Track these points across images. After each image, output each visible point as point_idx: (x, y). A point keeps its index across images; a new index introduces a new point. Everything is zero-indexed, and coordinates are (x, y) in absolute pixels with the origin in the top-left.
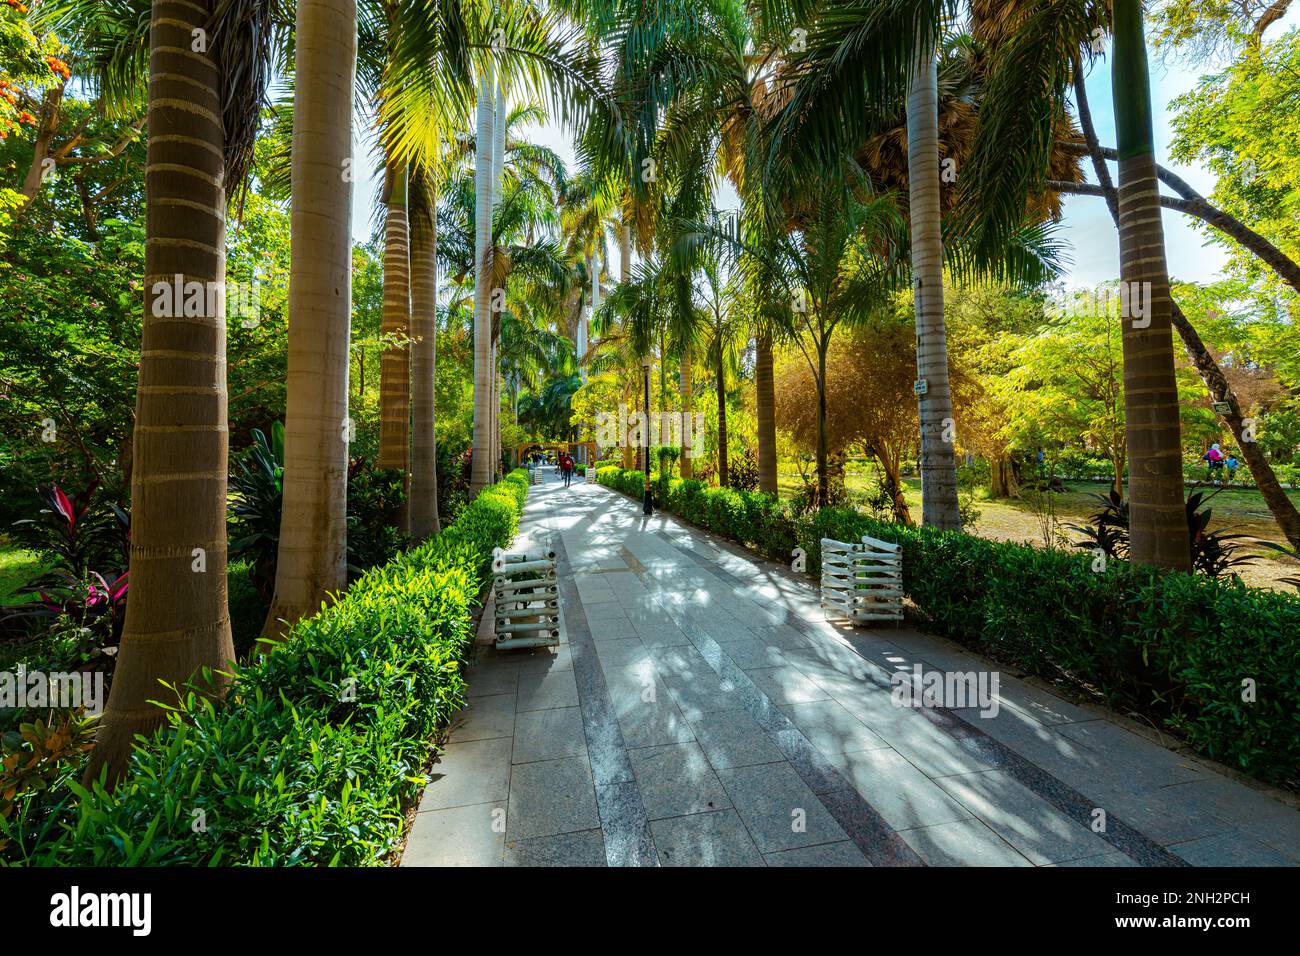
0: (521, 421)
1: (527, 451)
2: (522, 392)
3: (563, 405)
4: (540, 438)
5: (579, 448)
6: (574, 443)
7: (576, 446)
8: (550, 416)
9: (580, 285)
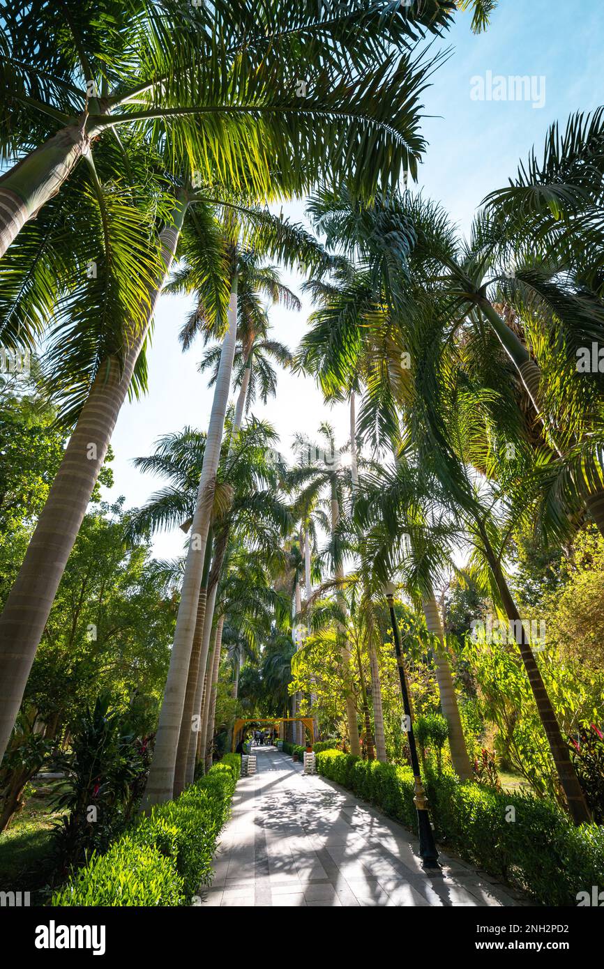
0: (241, 695)
1: (245, 729)
2: (243, 665)
3: (279, 676)
4: (258, 714)
5: (294, 724)
6: (288, 719)
7: (291, 723)
8: (268, 691)
9: (295, 566)
